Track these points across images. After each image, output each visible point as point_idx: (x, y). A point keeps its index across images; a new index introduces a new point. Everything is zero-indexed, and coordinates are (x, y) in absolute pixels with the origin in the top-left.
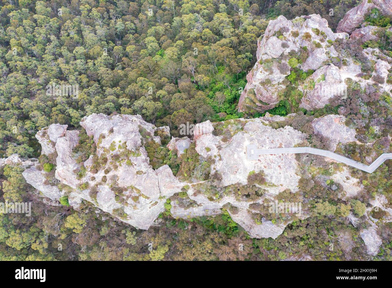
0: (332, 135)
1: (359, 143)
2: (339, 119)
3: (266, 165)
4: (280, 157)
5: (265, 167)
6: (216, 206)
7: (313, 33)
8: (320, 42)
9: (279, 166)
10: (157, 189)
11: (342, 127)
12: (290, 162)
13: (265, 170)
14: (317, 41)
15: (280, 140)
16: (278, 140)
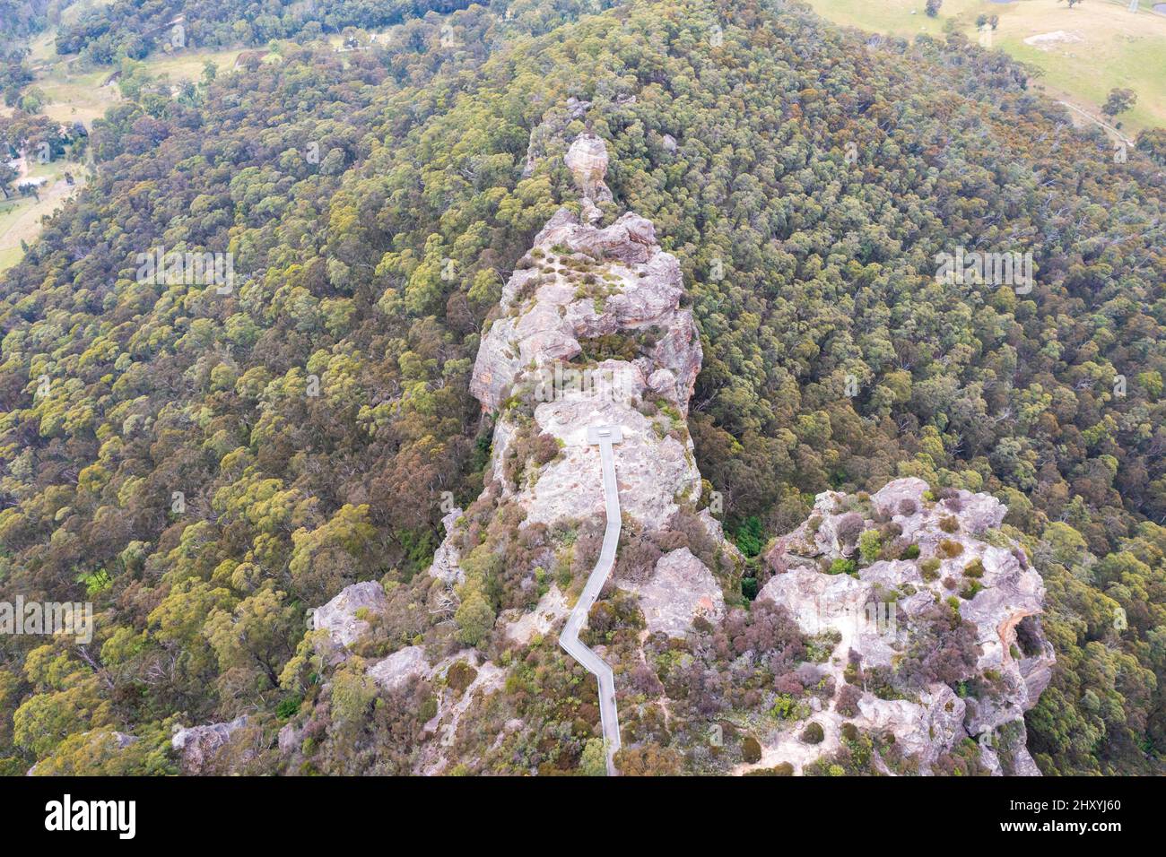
0: (662, 585)
1: (644, 635)
2: (711, 609)
3: (577, 462)
4: (598, 486)
5: (573, 461)
6: (498, 457)
7: (966, 562)
8: (943, 578)
9: (576, 485)
10: (531, 331)
11: (689, 613)
12: (586, 506)
13: (568, 460)
14: (945, 572)
15: (638, 485)
16: (638, 482)
